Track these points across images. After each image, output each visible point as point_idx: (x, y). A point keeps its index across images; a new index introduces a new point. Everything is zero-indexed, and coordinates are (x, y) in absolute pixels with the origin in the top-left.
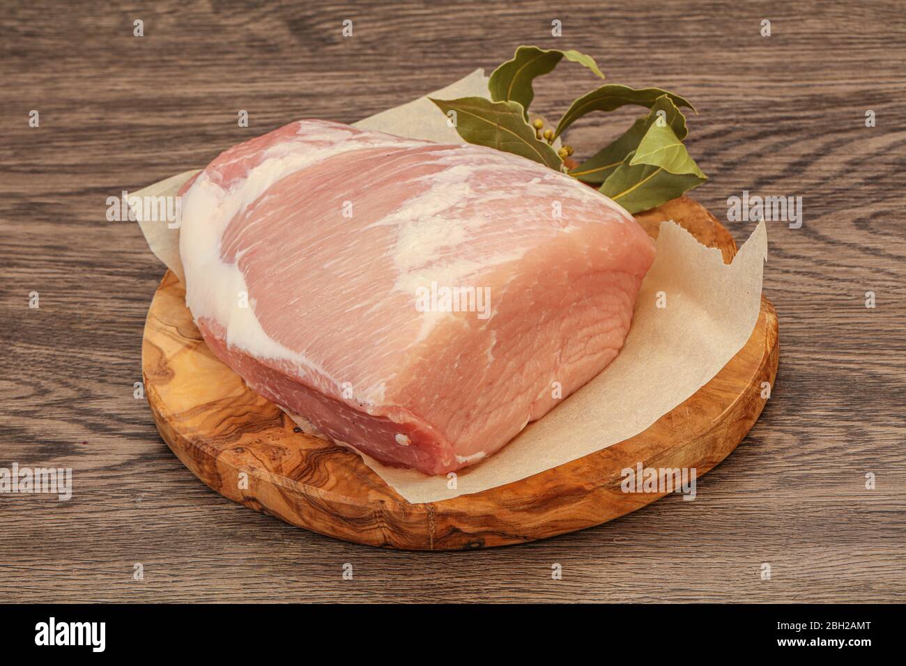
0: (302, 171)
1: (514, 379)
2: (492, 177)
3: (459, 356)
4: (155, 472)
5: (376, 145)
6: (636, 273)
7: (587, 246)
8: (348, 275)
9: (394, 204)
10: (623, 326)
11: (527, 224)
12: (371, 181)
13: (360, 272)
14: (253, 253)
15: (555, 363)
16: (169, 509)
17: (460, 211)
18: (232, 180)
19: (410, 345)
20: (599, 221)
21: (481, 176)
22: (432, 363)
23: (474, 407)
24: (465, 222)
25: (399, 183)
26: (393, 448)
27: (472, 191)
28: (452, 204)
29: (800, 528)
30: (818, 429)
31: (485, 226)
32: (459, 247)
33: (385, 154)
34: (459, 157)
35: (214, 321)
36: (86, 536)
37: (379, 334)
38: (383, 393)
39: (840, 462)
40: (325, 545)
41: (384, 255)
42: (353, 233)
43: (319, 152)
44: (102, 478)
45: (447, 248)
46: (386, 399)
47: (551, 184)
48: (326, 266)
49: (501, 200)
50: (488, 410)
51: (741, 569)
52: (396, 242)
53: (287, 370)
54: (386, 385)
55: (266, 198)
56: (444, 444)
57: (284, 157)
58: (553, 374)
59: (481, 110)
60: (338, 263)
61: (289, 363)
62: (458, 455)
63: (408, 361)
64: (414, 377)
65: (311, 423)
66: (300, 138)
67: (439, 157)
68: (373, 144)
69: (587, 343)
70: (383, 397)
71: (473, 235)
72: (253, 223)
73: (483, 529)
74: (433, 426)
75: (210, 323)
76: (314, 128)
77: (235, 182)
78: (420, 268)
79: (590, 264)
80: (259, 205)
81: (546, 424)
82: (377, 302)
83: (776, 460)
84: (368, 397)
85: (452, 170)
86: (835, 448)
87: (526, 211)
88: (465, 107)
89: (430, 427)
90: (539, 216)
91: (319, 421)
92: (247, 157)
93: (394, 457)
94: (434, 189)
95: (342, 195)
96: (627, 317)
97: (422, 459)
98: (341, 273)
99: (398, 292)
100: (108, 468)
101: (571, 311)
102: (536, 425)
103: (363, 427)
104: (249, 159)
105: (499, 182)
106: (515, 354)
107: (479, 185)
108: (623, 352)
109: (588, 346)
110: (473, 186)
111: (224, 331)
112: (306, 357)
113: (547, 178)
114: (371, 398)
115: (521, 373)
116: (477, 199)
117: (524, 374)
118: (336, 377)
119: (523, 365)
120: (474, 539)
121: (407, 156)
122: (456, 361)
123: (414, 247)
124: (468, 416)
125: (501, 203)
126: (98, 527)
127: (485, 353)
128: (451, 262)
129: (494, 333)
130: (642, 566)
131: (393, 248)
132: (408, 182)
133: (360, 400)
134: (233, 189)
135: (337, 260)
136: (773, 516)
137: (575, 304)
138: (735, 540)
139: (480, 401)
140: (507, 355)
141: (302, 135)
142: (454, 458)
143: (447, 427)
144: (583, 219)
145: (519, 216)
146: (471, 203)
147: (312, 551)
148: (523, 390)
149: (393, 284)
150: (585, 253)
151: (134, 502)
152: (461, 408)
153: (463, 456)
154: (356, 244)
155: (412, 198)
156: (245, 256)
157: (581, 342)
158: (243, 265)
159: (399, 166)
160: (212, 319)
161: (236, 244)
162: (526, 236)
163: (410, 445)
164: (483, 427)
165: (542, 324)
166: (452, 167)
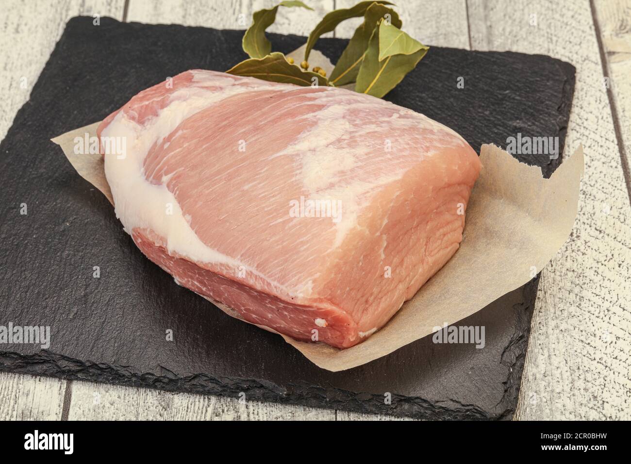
0: (207, 110)
1: (397, 271)
2: (362, 114)
3: (362, 257)
5: (256, 89)
6: (470, 184)
7: (444, 166)
8: (265, 196)
9: (291, 137)
10: (462, 226)
11: (401, 151)
12: (266, 118)
13: (277, 193)
14: (179, 177)
15: (422, 256)
17: (346, 141)
18: (146, 118)
19: (329, 251)
20: (449, 146)
21: (354, 113)
22: (345, 263)
23: (371, 294)
24: (353, 150)
25: (289, 120)
27: (351, 126)
28: (339, 137)
31: (369, 153)
32: (352, 170)
33: (268, 96)
34: (331, 99)
35: (152, 231)
37: (302, 242)
38: (310, 288)
41: (294, 179)
42: (262, 161)
43: (214, 95)
45: (342, 173)
46: (313, 293)
47: (408, 118)
48: (246, 187)
49: (376, 132)
50: (380, 296)
52: (301, 168)
53: (224, 272)
54: (313, 282)
55: (180, 133)
56: (352, 325)
57: (187, 99)
58: (421, 265)
60: (255, 186)
61: (227, 267)
62: (360, 331)
63: (329, 264)
64: (333, 276)
66: (195, 85)
67: (315, 99)
68: (254, 87)
69: (442, 240)
70: (311, 291)
71: (361, 161)
72: (173, 153)
74: (346, 312)
76: (204, 76)
77: (149, 119)
78: (326, 189)
79: (446, 180)
80: (174, 138)
81: (417, 303)
84: (299, 291)
85: (330, 109)
87: (397, 140)
90: (408, 144)
92: (155, 99)
94: (319, 124)
95: (244, 130)
97: (334, 337)
98: (260, 194)
101: (432, 216)
102: (411, 303)
103: (286, 313)
104: (158, 101)
105: (370, 117)
106: (398, 252)
107: (355, 121)
108: (462, 245)
109: (444, 241)
110: (351, 121)
111: (163, 239)
112: (241, 261)
113: (401, 113)
114: (301, 292)
115: (402, 266)
116: (356, 132)
117: (404, 267)
118: (269, 277)
119: (403, 260)
121: (289, 98)
122: (360, 261)
123: (317, 172)
124: (367, 301)
125: (376, 134)
127: (379, 253)
128: (350, 183)
129: (385, 237)
131: (300, 173)
132: (297, 119)
133: (291, 295)
134: (148, 125)
135: (254, 183)
137: (435, 211)
139: (375, 290)
140: (393, 253)
141: (197, 82)
142: (358, 335)
143: (354, 310)
144: (438, 145)
146: (353, 135)
148: (403, 279)
150: (443, 171)
152: (363, 296)
153: (363, 332)
154: (267, 170)
155: (305, 132)
156: (171, 180)
157: (438, 239)
158: (172, 187)
159: (285, 106)
160: (148, 230)
161: (160, 170)
162: (401, 160)
163: (327, 326)
164: (377, 309)
165: (415, 227)
166: (329, 106)
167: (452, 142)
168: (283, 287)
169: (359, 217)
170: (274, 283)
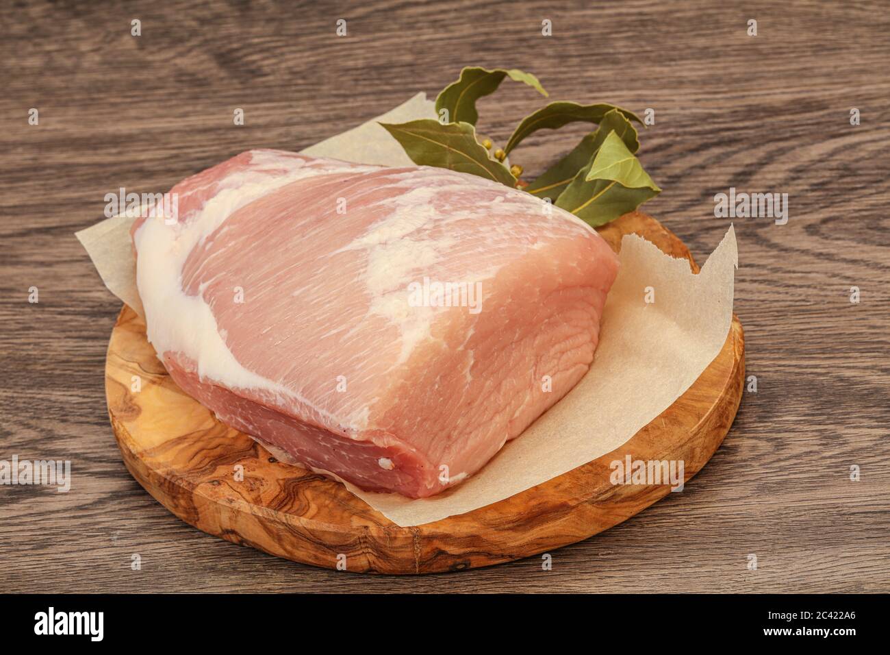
0: (260, 200)
1: (492, 398)
2: (454, 198)
3: (438, 377)
4: (127, 509)
5: (330, 172)
6: (602, 287)
7: (556, 262)
8: (320, 301)
9: (360, 229)
10: (592, 341)
11: (496, 242)
12: (333, 207)
13: (332, 298)
14: (218, 284)
15: (531, 379)
16: (146, 546)
17: (427, 232)
18: (188, 213)
19: (392, 368)
20: (566, 237)
21: (444, 196)
22: (414, 385)
23: (455, 428)
24: (435, 243)
25: (362, 208)
26: (375, 473)
27: (437, 212)
28: (419, 226)
29: (785, 533)
30: (792, 435)
31: (455, 246)
32: (431, 268)
33: (343, 180)
34: (418, 180)
35: (183, 354)
36: (65, 576)
37: (358, 358)
38: (366, 418)
39: (817, 466)
40: (308, 574)
41: (356, 280)
42: (319, 259)
43: (274, 180)
44: (74, 517)
45: (419, 270)
46: (370, 424)
47: (515, 202)
49: (468, 220)
50: (468, 430)
51: (730, 577)
52: (366, 266)
53: (264, 400)
54: (370, 409)
55: (225, 229)
56: (427, 466)
57: (239, 187)
58: (528, 391)
59: (431, 132)
60: (309, 290)
61: (268, 393)
62: (441, 476)
63: (390, 385)
64: (396, 401)
65: (286, 452)
66: (253, 168)
67: (398, 181)
68: (328, 170)
69: (559, 359)
70: (366, 422)
71: (444, 256)
72: (214, 255)
73: (468, 550)
74: (416, 448)
75: (178, 356)
76: (266, 157)
77: (191, 215)
78: (395, 291)
79: (560, 280)
80: (218, 236)
81: (524, 441)
82: (352, 327)
83: (753, 467)
84: (352, 421)
85: (414, 192)
86: (811, 452)
87: (494, 230)
88: (415, 130)
89: (414, 450)
90: (508, 234)
91: (295, 449)
92: (200, 188)
93: (377, 482)
94: (398, 211)
95: (303, 222)
96: (595, 331)
97: (406, 482)
98: (313, 300)
99: (374, 315)
100: (80, 508)
101: (543, 327)
102: (514, 443)
103: (344, 453)
104: (204, 191)
105: (463, 201)
106: (492, 373)
107: (444, 206)
108: (593, 367)
109: (560, 362)
110: (438, 207)
111: (195, 363)
112: (284, 385)
113: (509, 196)
114: (355, 423)
115: (499, 391)
116: (443, 220)
117: (502, 393)
118: (316, 404)
119: (500, 384)
120: (459, 561)
121: (366, 180)
122: (436, 383)
123: (386, 270)
124: (449, 437)
125: (468, 222)
126: (75, 567)
127: (464, 373)
129: (471, 353)
130: (630, 579)
131: (365, 272)
132: (371, 206)
133: (343, 426)
134: (189, 221)
135: (307, 287)
136: (756, 523)
137: (547, 320)
138: (721, 548)
139: (461, 422)
140: (484, 374)
141: (256, 165)
142: (437, 480)
143: (429, 448)
144: (550, 235)
145: (487, 235)
146: (437, 224)
147: (296, 581)
148: (501, 409)
149: (368, 307)
150: (555, 268)
151: (110, 540)
152: (442, 429)
153: (445, 477)
154: (324, 271)
155: (377, 222)
156: (209, 287)
157: (553, 358)
158: (208, 297)
159: (359, 191)
160: (179, 353)
161: (198, 276)
162: (496, 254)
163: (394, 469)
164: (464, 448)
165: (517, 342)
166: (413, 189)
167: (571, 232)
168: (332, 416)
169: (431, 326)
170: (323, 412)
